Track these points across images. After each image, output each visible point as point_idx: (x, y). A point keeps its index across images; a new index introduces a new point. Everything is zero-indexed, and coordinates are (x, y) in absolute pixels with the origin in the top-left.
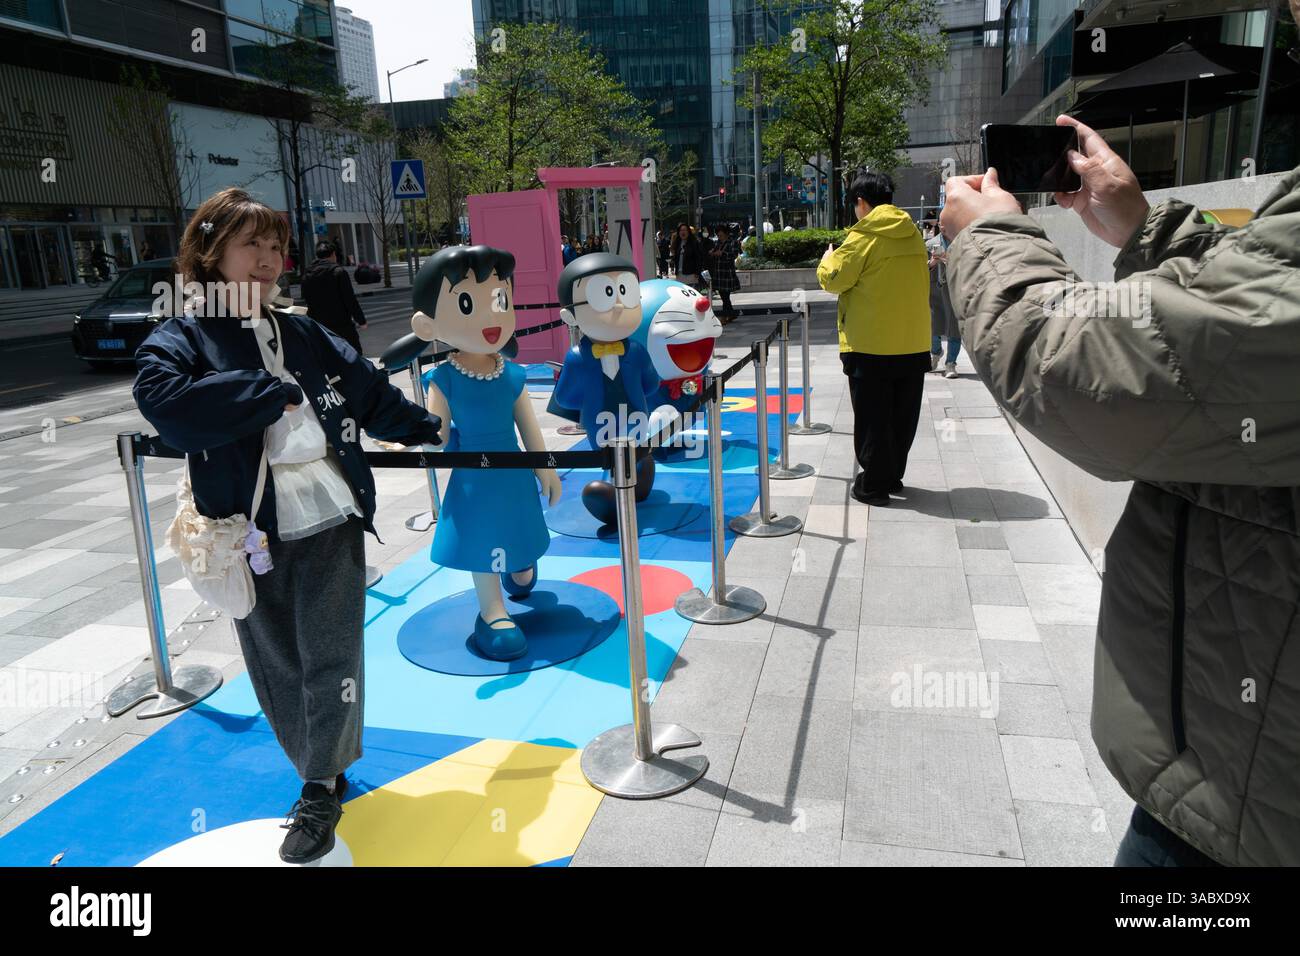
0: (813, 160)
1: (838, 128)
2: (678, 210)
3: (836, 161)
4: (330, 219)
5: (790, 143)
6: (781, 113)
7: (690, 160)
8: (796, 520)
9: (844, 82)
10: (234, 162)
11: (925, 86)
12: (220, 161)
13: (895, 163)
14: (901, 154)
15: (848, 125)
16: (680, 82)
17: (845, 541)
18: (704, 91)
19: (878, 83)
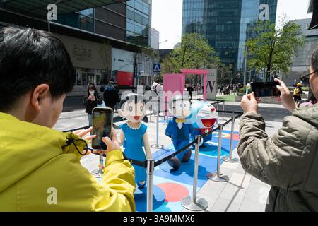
0: (263, 69)
1: (270, 61)
2: (227, 78)
3: (268, 69)
4: (141, 75)
5: (257, 64)
6: (254, 56)
7: (231, 66)
8: (227, 177)
9: (273, 49)
10: (123, 61)
11: (297, 51)
12: (121, 61)
13: (287, 71)
14: (289, 68)
15: (273, 60)
16: (230, 47)
17: (240, 187)
18: (237, 50)
19: (283, 50)
